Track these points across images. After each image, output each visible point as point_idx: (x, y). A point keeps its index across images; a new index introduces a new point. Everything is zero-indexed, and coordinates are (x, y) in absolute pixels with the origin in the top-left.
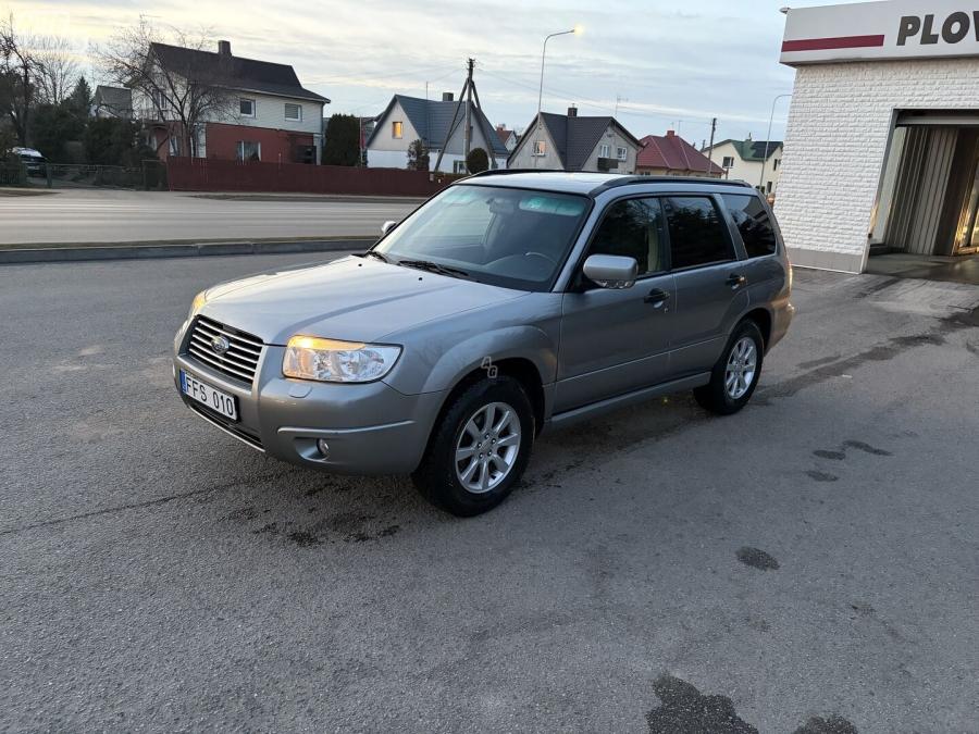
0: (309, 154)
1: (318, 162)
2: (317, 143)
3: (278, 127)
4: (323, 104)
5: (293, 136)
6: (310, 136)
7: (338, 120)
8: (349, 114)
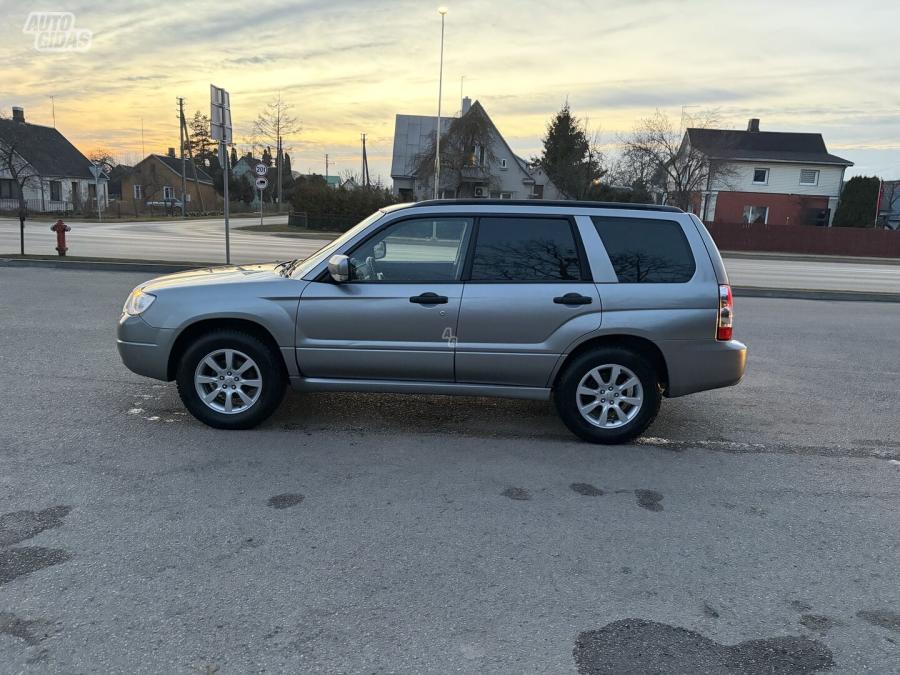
0: (822, 216)
1: (830, 225)
2: (832, 207)
3: (789, 192)
4: (845, 167)
5: (804, 200)
6: (825, 199)
7: (858, 182)
8: (871, 176)
